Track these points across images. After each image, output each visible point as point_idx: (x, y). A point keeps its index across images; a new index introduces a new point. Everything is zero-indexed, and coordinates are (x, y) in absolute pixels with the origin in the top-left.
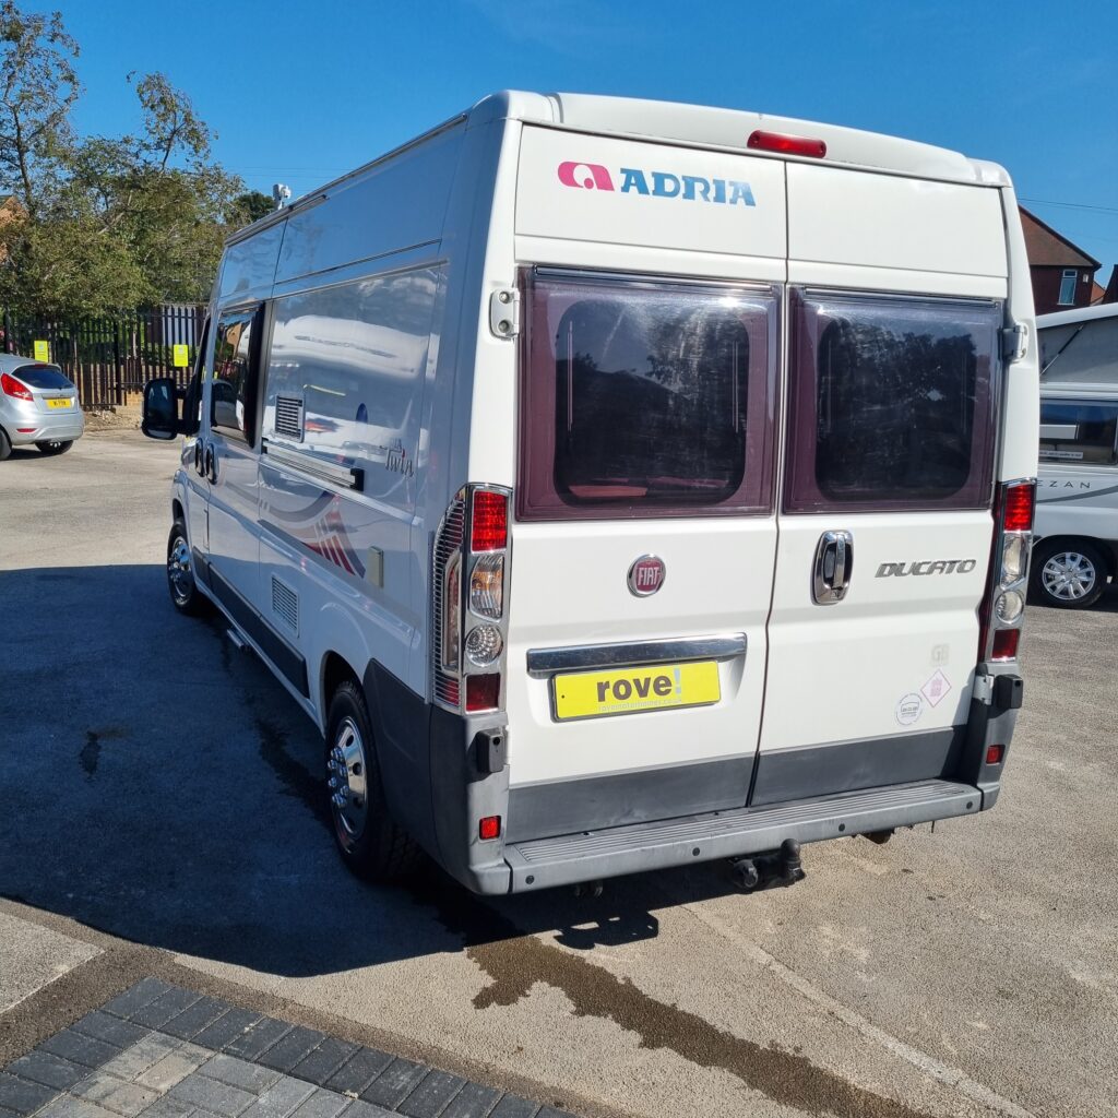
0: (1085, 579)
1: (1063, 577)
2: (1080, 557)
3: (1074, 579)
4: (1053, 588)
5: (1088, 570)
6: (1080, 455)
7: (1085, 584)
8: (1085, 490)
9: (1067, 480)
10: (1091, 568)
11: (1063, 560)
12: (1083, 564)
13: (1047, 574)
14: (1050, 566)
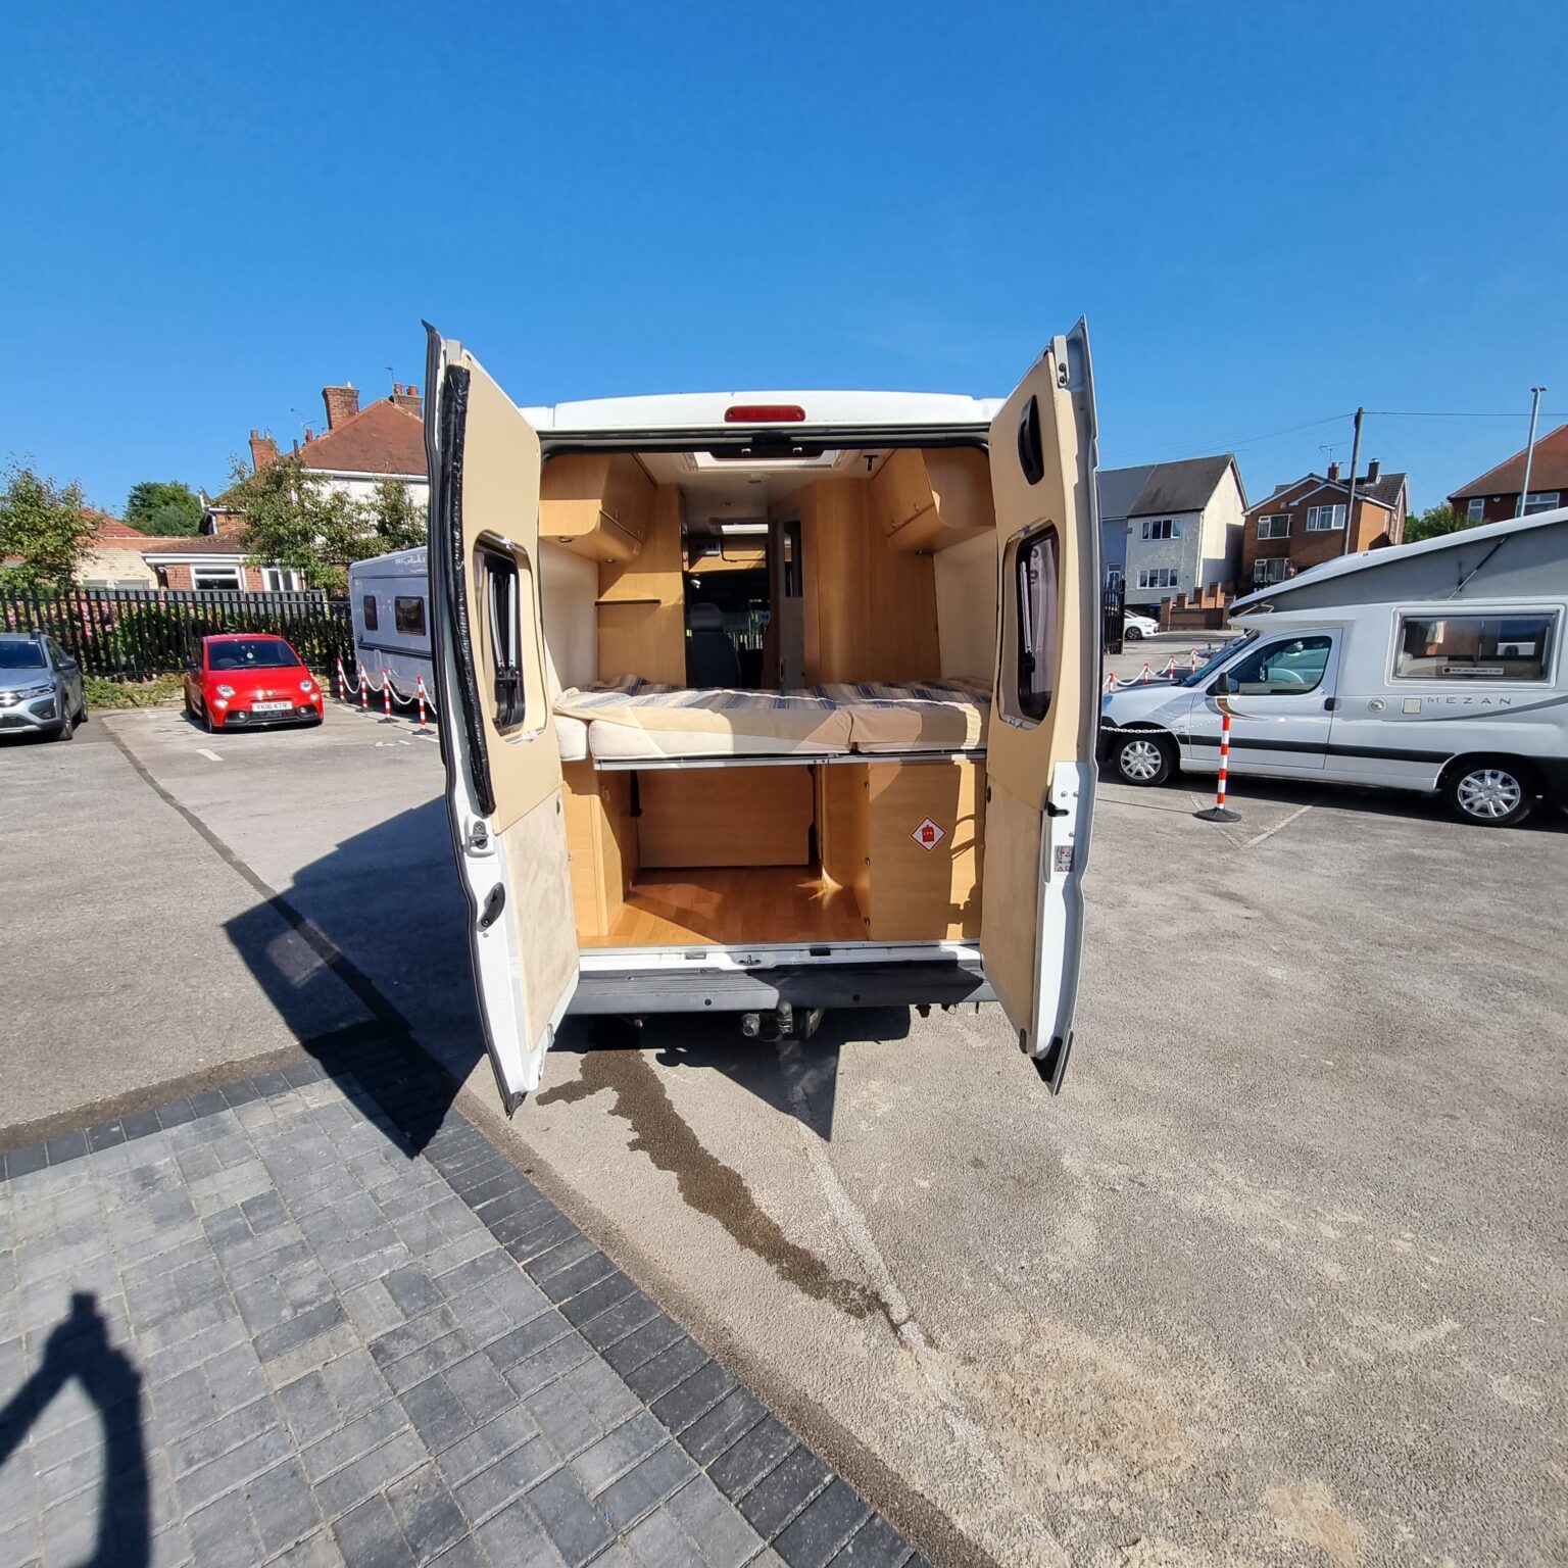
0: (1508, 796)
1: (1482, 794)
2: (1502, 775)
3: (1494, 796)
4: (1471, 805)
5: (1512, 787)
6: (1501, 671)
7: (1508, 802)
8: (1505, 707)
9: (1485, 696)
10: (1516, 786)
11: (1482, 777)
12: (1505, 782)
13: (1464, 792)
14: (1467, 784)
